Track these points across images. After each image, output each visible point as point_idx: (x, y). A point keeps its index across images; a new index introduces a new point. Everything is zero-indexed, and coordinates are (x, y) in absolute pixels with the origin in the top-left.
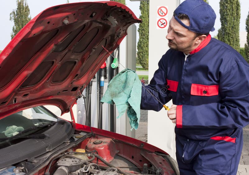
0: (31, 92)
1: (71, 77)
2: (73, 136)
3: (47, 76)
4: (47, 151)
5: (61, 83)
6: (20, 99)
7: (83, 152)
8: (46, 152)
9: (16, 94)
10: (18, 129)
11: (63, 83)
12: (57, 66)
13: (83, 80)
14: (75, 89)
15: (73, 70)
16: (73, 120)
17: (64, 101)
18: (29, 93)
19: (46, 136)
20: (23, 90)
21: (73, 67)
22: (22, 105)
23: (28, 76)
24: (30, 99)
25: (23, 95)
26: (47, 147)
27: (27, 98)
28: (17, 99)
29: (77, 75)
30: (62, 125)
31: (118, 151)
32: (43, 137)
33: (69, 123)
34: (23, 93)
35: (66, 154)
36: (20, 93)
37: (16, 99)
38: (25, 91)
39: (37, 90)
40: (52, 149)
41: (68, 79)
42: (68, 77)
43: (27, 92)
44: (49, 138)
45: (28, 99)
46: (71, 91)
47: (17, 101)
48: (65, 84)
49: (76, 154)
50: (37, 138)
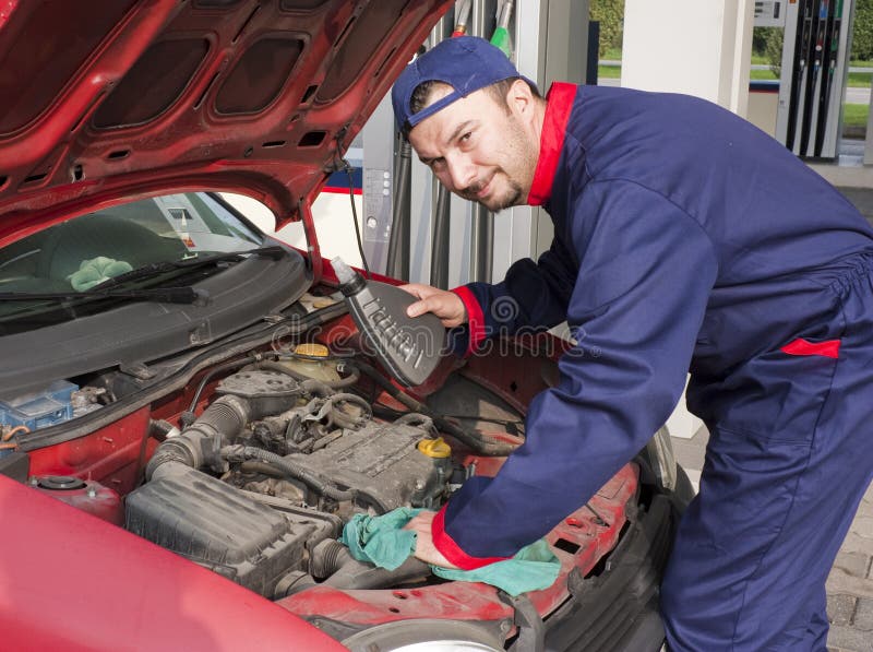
0: (138, 147)
1: (291, 96)
2: (309, 302)
3: (192, 91)
4: (194, 343)
5: (257, 116)
6: (96, 166)
7: (321, 354)
8: (189, 347)
9: (78, 150)
10: (114, 268)
11: (263, 116)
12: (224, 57)
13: (344, 109)
14: (314, 138)
15: (296, 71)
16: (312, 249)
17: (276, 178)
18: (128, 147)
19: (197, 295)
20: (104, 139)
21: (294, 61)
22: (106, 187)
23: (109, 90)
24: (135, 169)
25: (109, 152)
26: (192, 331)
27: (125, 165)
28: (84, 169)
29: (312, 89)
30: (272, 264)
31: (464, 363)
32: (188, 299)
33: (300, 256)
34: (105, 148)
35: (259, 356)
36: (96, 148)
37: (80, 166)
38: (111, 142)
39: (158, 138)
40: (211, 340)
41: (280, 101)
42: (280, 96)
43: (120, 144)
44: (207, 301)
45: (129, 170)
46: (300, 145)
47: (84, 174)
48: (270, 121)
49: (297, 359)
50: (164, 300)
